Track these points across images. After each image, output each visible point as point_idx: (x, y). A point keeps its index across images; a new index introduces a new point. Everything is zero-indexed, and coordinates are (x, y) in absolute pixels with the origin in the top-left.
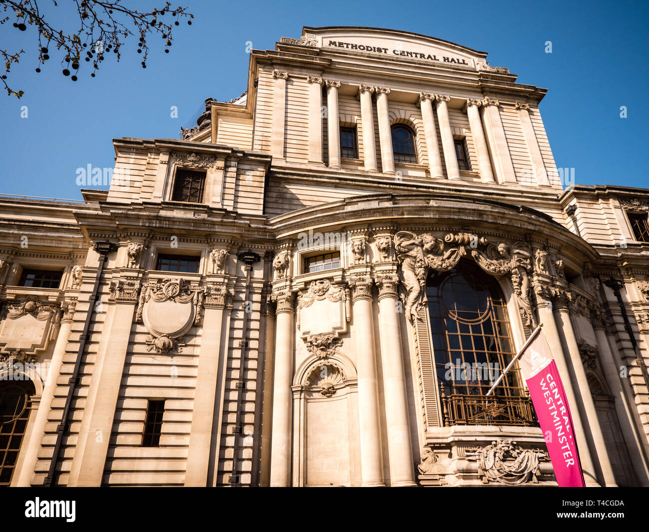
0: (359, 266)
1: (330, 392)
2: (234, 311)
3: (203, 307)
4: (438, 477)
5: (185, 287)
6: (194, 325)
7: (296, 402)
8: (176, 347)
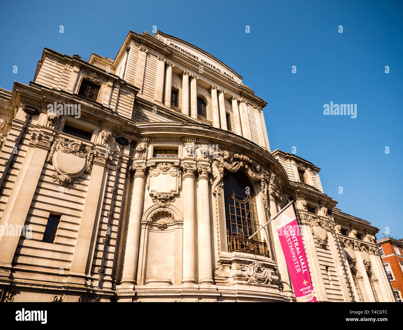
0: (190, 159)
1: (164, 227)
2: (111, 170)
3: (92, 163)
4: (224, 278)
5: (83, 148)
6: (86, 172)
7: (143, 230)
8: (72, 183)
